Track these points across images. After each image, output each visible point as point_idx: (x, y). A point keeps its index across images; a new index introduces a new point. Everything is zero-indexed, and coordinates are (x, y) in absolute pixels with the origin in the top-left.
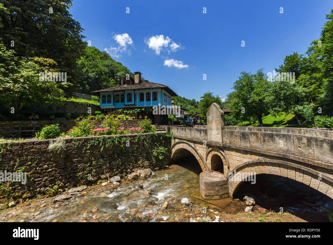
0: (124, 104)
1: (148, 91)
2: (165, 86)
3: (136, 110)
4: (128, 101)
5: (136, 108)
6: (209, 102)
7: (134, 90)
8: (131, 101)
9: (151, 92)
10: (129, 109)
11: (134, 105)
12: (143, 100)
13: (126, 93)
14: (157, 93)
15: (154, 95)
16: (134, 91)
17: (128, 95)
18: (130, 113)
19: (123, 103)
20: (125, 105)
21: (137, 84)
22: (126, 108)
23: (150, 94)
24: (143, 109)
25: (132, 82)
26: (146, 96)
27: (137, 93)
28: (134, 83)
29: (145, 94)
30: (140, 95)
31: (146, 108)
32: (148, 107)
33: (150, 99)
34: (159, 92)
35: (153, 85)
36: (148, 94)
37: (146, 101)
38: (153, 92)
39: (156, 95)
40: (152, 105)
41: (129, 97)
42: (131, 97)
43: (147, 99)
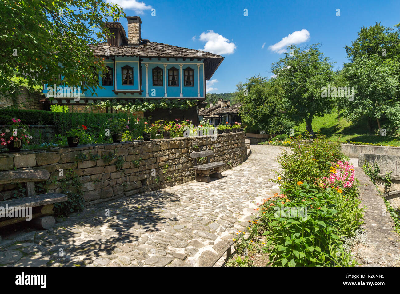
0: (114, 91)
1: (173, 63)
3: (147, 106)
4: (124, 83)
5: (142, 101)
6: (264, 94)
7: (141, 58)
8: (131, 83)
9: (181, 65)
10: (124, 101)
11: (140, 93)
12: (162, 85)
13: (119, 63)
14: (193, 70)
15: (187, 73)
16: (140, 60)
17: (123, 69)
19: (108, 88)
20: (116, 93)
21: (135, 45)
22: (118, 100)
23: (178, 70)
24: (163, 104)
25: (120, 39)
26: (169, 75)
27: (147, 66)
28: (129, 43)
29: (165, 69)
30: (154, 71)
31: (169, 102)
32: (174, 99)
33: (177, 82)
34: (199, 67)
35: (185, 52)
36: (174, 70)
37: (169, 86)
38: (185, 68)
39: (191, 73)
40: (181, 96)
41: (126, 73)
42: (132, 73)
43: (171, 82)
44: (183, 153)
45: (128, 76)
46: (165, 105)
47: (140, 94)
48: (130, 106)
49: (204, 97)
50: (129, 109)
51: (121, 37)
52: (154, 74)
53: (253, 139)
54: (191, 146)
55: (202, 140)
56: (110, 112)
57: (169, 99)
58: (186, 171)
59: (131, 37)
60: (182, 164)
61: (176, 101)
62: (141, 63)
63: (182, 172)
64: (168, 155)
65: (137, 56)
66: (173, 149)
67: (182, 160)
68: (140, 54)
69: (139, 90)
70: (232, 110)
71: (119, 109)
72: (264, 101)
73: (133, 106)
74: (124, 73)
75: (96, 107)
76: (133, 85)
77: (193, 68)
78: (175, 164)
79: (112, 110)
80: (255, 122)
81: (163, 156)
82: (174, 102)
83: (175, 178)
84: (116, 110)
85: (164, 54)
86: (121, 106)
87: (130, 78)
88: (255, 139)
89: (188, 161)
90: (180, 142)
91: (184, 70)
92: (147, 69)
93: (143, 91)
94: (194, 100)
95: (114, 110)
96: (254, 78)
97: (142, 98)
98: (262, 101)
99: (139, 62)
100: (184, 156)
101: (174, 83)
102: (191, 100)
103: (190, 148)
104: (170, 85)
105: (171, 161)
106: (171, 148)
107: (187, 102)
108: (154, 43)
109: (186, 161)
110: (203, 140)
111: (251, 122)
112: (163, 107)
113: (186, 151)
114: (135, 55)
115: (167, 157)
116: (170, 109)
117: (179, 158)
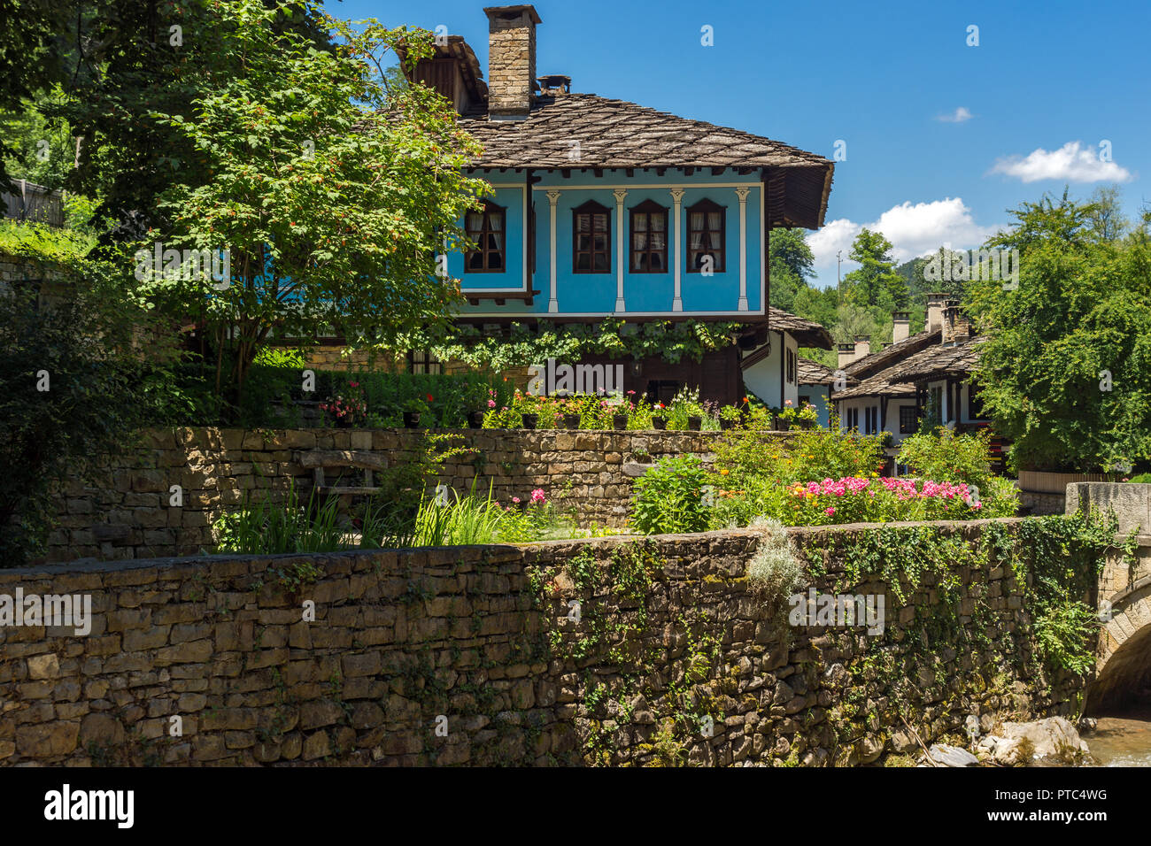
1: (647, 186)
2: (807, 156)
4: (473, 263)
5: (534, 328)
6: (1077, 286)
7: (533, 175)
8: (497, 263)
9: (677, 195)
10: (472, 331)
11: (528, 298)
12: (606, 267)
14: (721, 211)
15: (698, 223)
16: (531, 182)
17: (469, 212)
18: (486, 363)
21: (515, 114)
23: (664, 212)
24: (608, 340)
25: (460, 93)
26: (632, 232)
27: (553, 200)
28: (492, 105)
29: (620, 208)
30: (579, 218)
31: (633, 331)
32: (651, 320)
33: (661, 256)
34: (743, 198)
35: (691, 143)
36: (649, 211)
37: (632, 269)
38: (690, 203)
39: (714, 223)
40: (677, 309)
41: (479, 229)
42: (498, 229)
43: (638, 257)
44: (608, 463)
45: (487, 239)
46: (616, 343)
47: (529, 302)
48: (492, 348)
49: (762, 312)
50: (489, 361)
51: (464, 82)
52: (579, 229)
53: (1044, 497)
54: (630, 449)
55: (660, 440)
56: (419, 369)
57: (630, 320)
58: (613, 504)
59: (501, 83)
60: (605, 486)
61: (657, 329)
62: (534, 188)
63: (604, 504)
64: (572, 462)
65: (519, 170)
66: (583, 451)
67: (604, 477)
68: (529, 162)
69: (524, 289)
70: (958, 359)
71: (453, 360)
72: (1077, 317)
73: (502, 349)
74: (473, 228)
75: (373, 351)
76: (504, 271)
77: (721, 203)
78: (589, 485)
79: (428, 360)
80: (1038, 414)
81: (561, 462)
82: (649, 330)
83: (587, 513)
84: (444, 361)
85: (613, 155)
86: (459, 348)
87: (493, 245)
88: (1052, 499)
89: (619, 481)
90: (601, 438)
91: (690, 212)
92: (553, 209)
93: (538, 292)
94: (724, 325)
95: (436, 362)
96: (1046, 207)
97: (534, 319)
98: (1065, 318)
99: (524, 186)
100: (610, 468)
101: (651, 261)
102: (712, 323)
103: (626, 455)
104: (638, 266)
105: (579, 476)
106: (579, 448)
107: (699, 332)
108: (583, 97)
109: (614, 481)
110: (663, 440)
111: (1020, 417)
112: (608, 350)
113: (615, 460)
114: (512, 166)
115: (569, 467)
116: (636, 358)
117: (598, 473)
